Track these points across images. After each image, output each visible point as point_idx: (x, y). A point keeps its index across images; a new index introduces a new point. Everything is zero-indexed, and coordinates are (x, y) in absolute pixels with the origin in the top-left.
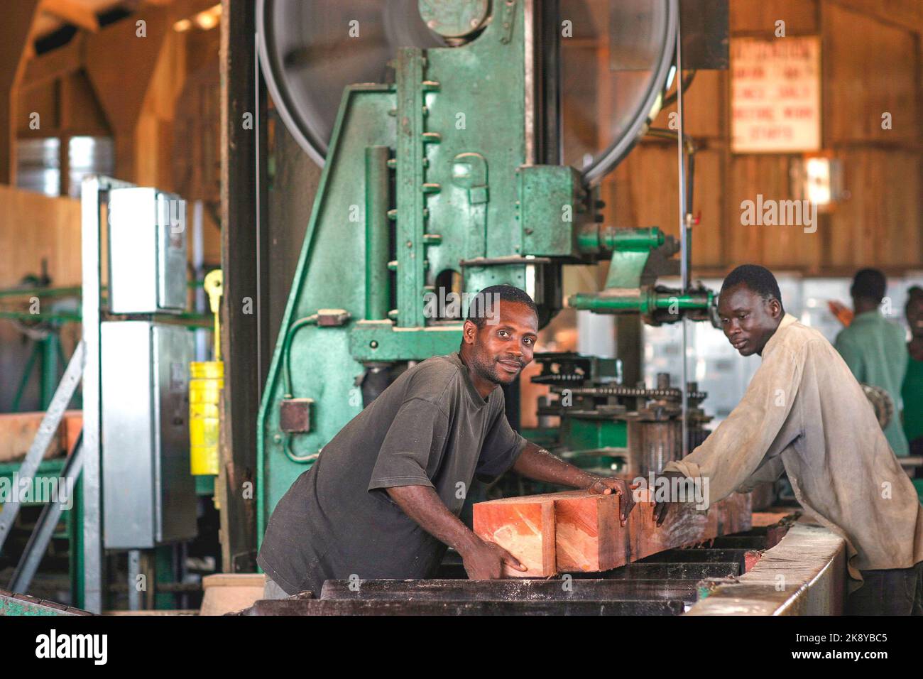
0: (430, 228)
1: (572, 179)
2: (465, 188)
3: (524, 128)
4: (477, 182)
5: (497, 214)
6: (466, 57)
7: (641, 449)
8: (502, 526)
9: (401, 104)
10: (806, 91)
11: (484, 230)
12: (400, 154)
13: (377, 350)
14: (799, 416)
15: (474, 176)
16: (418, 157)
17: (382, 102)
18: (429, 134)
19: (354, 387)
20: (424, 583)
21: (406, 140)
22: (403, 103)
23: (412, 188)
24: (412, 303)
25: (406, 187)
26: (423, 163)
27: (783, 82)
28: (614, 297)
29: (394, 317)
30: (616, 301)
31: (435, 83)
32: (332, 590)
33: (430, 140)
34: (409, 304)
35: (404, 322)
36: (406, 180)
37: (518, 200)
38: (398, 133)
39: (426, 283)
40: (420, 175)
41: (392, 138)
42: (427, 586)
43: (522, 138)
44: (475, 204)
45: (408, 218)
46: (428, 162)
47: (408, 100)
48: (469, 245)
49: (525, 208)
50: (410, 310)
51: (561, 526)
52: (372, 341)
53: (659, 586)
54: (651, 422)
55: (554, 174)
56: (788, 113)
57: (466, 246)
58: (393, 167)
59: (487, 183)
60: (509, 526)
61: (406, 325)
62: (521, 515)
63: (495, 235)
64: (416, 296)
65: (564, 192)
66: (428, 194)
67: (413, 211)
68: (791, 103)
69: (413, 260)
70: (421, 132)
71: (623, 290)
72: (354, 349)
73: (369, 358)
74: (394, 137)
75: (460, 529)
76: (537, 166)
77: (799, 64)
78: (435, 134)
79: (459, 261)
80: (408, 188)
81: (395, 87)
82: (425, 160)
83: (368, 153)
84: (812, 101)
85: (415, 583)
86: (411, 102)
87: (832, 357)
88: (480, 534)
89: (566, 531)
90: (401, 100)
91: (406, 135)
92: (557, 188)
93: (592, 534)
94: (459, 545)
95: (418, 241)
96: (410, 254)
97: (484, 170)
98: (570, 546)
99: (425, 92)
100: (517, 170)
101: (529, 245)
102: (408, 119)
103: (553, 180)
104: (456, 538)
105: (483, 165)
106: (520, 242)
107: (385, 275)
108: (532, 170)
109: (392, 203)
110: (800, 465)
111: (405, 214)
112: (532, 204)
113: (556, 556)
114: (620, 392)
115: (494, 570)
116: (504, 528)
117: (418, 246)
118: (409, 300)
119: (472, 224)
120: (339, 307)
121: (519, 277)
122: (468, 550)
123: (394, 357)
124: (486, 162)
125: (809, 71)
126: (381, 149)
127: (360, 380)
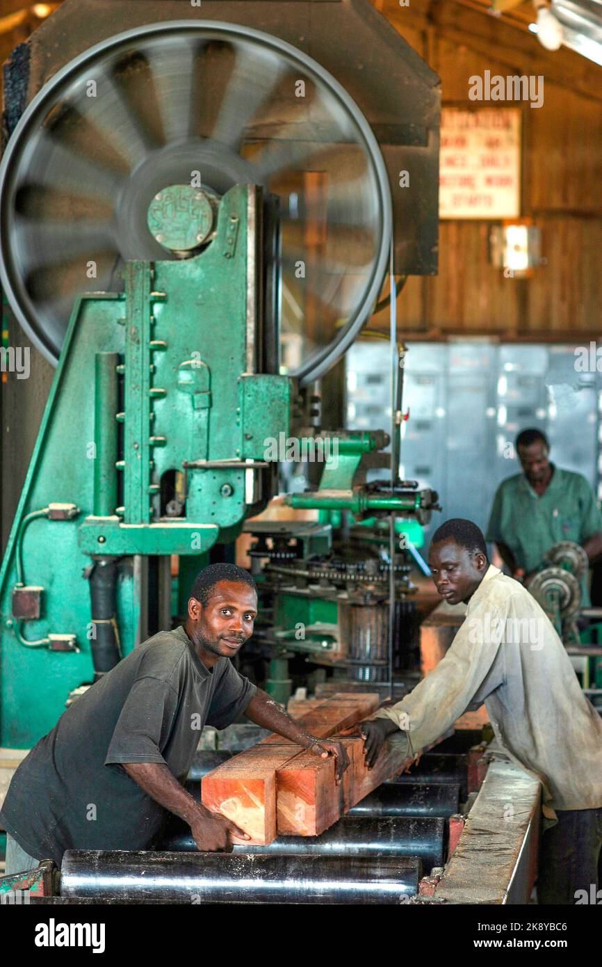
0: (156, 431)
1: (290, 388)
2: (189, 393)
3: (246, 337)
4: (201, 388)
5: (220, 419)
6: (191, 270)
7: (351, 632)
8: (227, 798)
9: (130, 313)
10: (507, 161)
11: (206, 434)
12: (128, 359)
13: (104, 544)
14: (502, 666)
15: (197, 382)
16: (145, 364)
17: (112, 309)
18: (156, 342)
19: (82, 579)
20: (156, 857)
21: (135, 347)
22: (132, 312)
23: (139, 393)
24: (138, 502)
25: (133, 392)
26: (150, 369)
27: (485, 151)
28: (328, 498)
29: (121, 514)
30: (330, 501)
31: (162, 294)
32: (72, 861)
33: (156, 347)
34: (136, 502)
35: (130, 520)
36: (133, 386)
37: (239, 407)
38: (126, 340)
39: (151, 482)
40: (146, 381)
41: (121, 342)
42: (159, 859)
43: (243, 347)
44: (198, 409)
45: (135, 421)
46: (155, 368)
47: (137, 310)
48: (193, 447)
49: (244, 414)
50: (135, 508)
51: (281, 793)
52: (100, 537)
53: (372, 864)
54: (360, 606)
55: (273, 384)
56: (489, 181)
57: (190, 448)
58: (122, 372)
59: (210, 390)
60: (235, 799)
61: (132, 521)
62: (245, 789)
63: (217, 437)
64: (142, 495)
65: (283, 401)
66: (153, 399)
67: (140, 415)
68: (492, 172)
69: (140, 461)
70: (148, 340)
71: (336, 491)
72: (84, 543)
73: (97, 552)
74: (123, 343)
75: (190, 802)
76: (258, 375)
77: (500, 134)
78: (161, 342)
79: (183, 463)
80: (136, 393)
81: (124, 296)
82: (152, 366)
83: (98, 359)
84: (512, 170)
85: (147, 856)
86: (139, 311)
87: (532, 609)
88: (207, 805)
89: (286, 798)
90: (130, 310)
91: (134, 343)
92: (276, 397)
93: (309, 802)
94: (188, 816)
95: (144, 443)
96: (136, 454)
97: (208, 377)
98: (289, 812)
99: (152, 303)
100: (239, 378)
101: (249, 450)
102: (136, 328)
103: (272, 389)
104: (185, 810)
105: (206, 372)
106: (240, 446)
107: (113, 473)
108: (252, 380)
109: (120, 407)
110: (501, 710)
111: (133, 417)
112: (253, 411)
113: (277, 821)
114: (331, 576)
115: (220, 840)
116: (230, 800)
117: (144, 447)
118: (135, 498)
119: (196, 428)
120: (68, 501)
121: (239, 478)
122: (196, 821)
123: (120, 552)
124: (209, 370)
125: (510, 140)
126: (109, 355)
127: (88, 573)
